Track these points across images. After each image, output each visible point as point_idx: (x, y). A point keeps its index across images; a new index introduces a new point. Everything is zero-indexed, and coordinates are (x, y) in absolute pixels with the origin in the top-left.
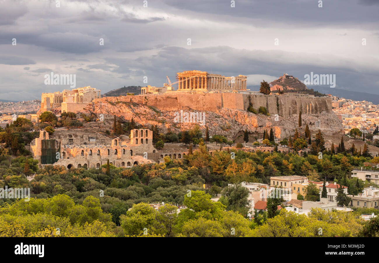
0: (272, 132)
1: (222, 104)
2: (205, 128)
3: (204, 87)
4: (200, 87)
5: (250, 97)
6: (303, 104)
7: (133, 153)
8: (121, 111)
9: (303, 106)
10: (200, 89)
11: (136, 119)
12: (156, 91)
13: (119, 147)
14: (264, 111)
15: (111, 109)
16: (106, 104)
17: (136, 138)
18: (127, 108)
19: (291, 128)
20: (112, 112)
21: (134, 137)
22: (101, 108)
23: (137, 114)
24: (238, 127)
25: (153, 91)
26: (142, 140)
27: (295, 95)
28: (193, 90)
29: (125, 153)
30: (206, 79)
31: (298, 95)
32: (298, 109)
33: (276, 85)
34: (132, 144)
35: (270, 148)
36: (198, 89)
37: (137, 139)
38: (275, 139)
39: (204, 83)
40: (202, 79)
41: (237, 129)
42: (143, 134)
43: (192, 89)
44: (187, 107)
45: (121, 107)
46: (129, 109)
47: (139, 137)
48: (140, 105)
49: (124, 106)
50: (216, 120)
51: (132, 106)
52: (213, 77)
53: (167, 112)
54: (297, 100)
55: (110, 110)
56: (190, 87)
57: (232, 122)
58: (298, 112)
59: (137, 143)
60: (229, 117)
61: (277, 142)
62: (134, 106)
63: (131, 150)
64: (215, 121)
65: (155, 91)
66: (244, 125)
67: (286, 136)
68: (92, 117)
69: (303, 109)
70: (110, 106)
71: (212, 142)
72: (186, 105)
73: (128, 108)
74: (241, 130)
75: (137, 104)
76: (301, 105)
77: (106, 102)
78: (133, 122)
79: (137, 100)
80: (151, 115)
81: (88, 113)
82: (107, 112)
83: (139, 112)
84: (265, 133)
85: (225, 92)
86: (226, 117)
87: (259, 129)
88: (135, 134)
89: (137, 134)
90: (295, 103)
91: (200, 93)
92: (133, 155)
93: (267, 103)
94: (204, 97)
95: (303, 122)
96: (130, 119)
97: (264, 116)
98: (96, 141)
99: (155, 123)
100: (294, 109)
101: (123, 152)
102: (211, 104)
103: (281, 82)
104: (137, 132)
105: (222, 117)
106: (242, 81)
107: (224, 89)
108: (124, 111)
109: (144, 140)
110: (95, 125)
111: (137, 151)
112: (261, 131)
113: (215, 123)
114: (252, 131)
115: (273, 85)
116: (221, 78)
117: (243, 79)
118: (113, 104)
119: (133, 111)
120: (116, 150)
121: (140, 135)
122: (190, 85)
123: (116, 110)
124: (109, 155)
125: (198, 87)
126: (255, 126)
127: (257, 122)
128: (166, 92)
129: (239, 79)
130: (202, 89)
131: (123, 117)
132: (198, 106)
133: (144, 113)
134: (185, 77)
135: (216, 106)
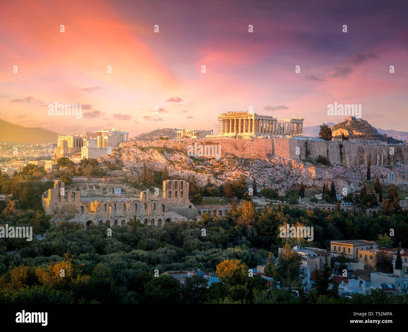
0: (333, 186)
1: (273, 152)
2: (252, 180)
3: (251, 132)
4: (247, 131)
5: (307, 143)
6: (372, 153)
7: (165, 209)
8: (152, 157)
9: (372, 155)
10: (247, 134)
11: (170, 168)
12: (194, 136)
13: (149, 201)
14: (323, 162)
15: (141, 156)
16: (134, 150)
17: (168, 190)
18: (159, 155)
19: (357, 181)
20: (142, 159)
21: (166, 189)
22: (129, 154)
23: (171, 163)
24: (292, 180)
25: (191, 135)
26: (176, 192)
27: (363, 142)
28: (239, 134)
29: (156, 208)
30: (253, 122)
31: (367, 142)
32: (365, 158)
33: (341, 129)
34: (164, 197)
35: (331, 205)
36: (244, 134)
37: (170, 192)
38: (337, 195)
39: (251, 127)
40: (249, 121)
41: (291, 182)
42: (178, 186)
43: (237, 133)
44: (232, 154)
45: (153, 154)
46: (162, 156)
47: (173, 189)
48: (175, 151)
49: (156, 153)
50: (266, 170)
51: (165, 153)
52: (262, 119)
53: (207, 160)
54: (365, 147)
55: (139, 157)
56: (235, 131)
57: (285, 174)
58: (366, 162)
59: (170, 197)
60: (281, 167)
61: (339, 198)
62: (168, 153)
63: (163, 205)
64: (264, 172)
65: (193, 134)
66: (299, 177)
67: (351, 192)
68: (118, 164)
69: (372, 158)
70: (139, 151)
71: (260, 197)
72: (230, 152)
73: (160, 154)
74: (296, 182)
75: (172, 151)
76: (370, 154)
77: (135, 147)
78: (166, 171)
79: (172, 146)
80: (187, 164)
81: (113, 161)
82: (135, 160)
83: (174, 159)
84: (325, 187)
85: (276, 138)
86: (278, 167)
87: (317, 182)
88: (168, 185)
89: (171, 185)
90: (363, 152)
91: (246, 138)
92: (165, 211)
93: (328, 151)
94: (251, 142)
95: (372, 175)
96: (162, 168)
97: (324, 166)
98: (121, 193)
99: (193, 173)
100: (361, 159)
101: (153, 208)
102: (260, 152)
103: (346, 125)
104: (171, 184)
105: (273, 167)
106: (298, 124)
107: (276, 133)
108: (156, 158)
109: (179, 193)
110: (120, 174)
111: (170, 207)
112: (320, 185)
113: (264, 174)
114: (308, 184)
115: (336, 129)
116: (272, 120)
117: (298, 122)
118: (143, 149)
119: (166, 158)
120: (145, 204)
121: (174, 188)
122: (235, 129)
123: (147, 157)
124: (137, 211)
125: (244, 131)
126: (313, 178)
127: (315, 173)
128: (206, 137)
129: (295, 122)
130: (248, 134)
131: (154, 165)
132: (244, 153)
133: (180, 161)
134: (230, 119)
135: (265, 154)
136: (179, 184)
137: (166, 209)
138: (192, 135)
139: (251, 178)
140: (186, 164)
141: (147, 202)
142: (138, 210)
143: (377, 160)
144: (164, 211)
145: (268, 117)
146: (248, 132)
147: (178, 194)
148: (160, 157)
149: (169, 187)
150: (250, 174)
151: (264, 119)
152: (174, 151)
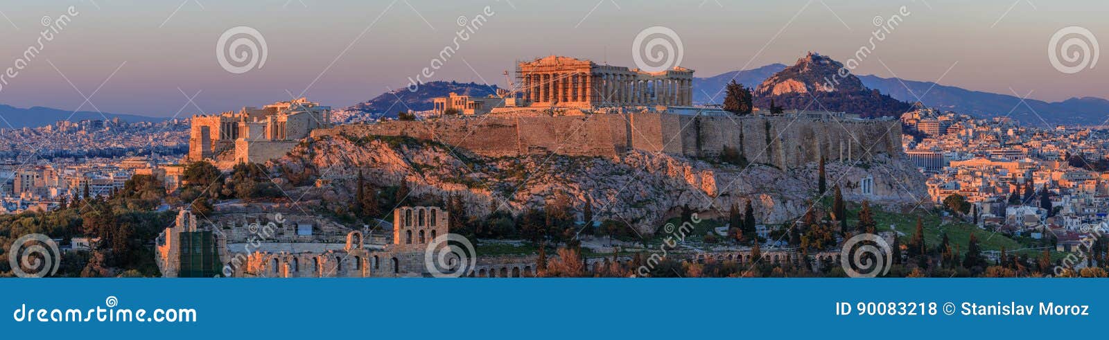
0: (749, 210)
1: (629, 141)
2: (585, 201)
3: (584, 98)
4: (575, 99)
5: (699, 122)
6: (829, 138)
7: (399, 267)
8: (377, 158)
9: (830, 142)
10: (575, 104)
11: (413, 179)
12: (470, 108)
13: (365, 251)
14: (732, 159)
15: (354, 155)
16: (341, 143)
17: (406, 228)
18: (391, 153)
19: (800, 196)
20: (355, 161)
21: (402, 227)
22: (330, 152)
23: (417, 168)
24: (668, 198)
25: (463, 107)
26: (422, 232)
27: (812, 116)
28: (558, 105)
29: (380, 265)
30: (588, 79)
31: (820, 116)
32: (817, 149)
33: (790, 80)
34: (398, 243)
35: (745, 248)
36: (570, 104)
37: (409, 232)
38: (757, 227)
39: (584, 89)
40: (580, 80)
41: (665, 203)
42: (426, 218)
43: (556, 103)
44: (542, 148)
45: (379, 150)
46: (397, 155)
47: (415, 225)
48: (425, 144)
49: (385, 148)
50: (614, 180)
51: (405, 148)
52: (607, 74)
53: (490, 162)
54: (816, 127)
55: (350, 158)
56: (551, 99)
57: (653, 186)
58: (818, 157)
59: (409, 241)
60: (646, 173)
61: (761, 231)
62: (409, 148)
63: (395, 259)
64: (609, 184)
65: (467, 106)
66: (683, 193)
67: (788, 218)
68: (307, 175)
69: (830, 148)
70: (350, 147)
71: (599, 236)
72: (539, 143)
73: (393, 151)
74: (676, 204)
75: (417, 143)
76: (827, 140)
77: (342, 137)
78: (405, 186)
79: (418, 133)
80: (450, 169)
81: (296, 166)
82: (343, 163)
83: (422, 161)
84: (734, 212)
85: (636, 111)
86: (639, 173)
87: (719, 201)
88: (404, 218)
89: (411, 218)
90: (812, 136)
91: (574, 113)
92: (400, 270)
93: (741, 136)
94: (583, 123)
95: (829, 183)
96: (398, 179)
97: (734, 167)
98: (313, 234)
99: (460, 188)
100: (808, 151)
101: (374, 264)
102: (602, 142)
103: (801, 72)
104: (411, 215)
105: (628, 172)
106: (682, 81)
107: (636, 102)
108: (385, 159)
109: (428, 233)
110: (312, 194)
111: (409, 262)
112: (724, 207)
113: (610, 188)
114: (702, 207)
115: (782, 81)
116: (628, 75)
117: (683, 77)
118: (359, 142)
119: (407, 160)
120: (357, 257)
121: (418, 223)
122: (551, 94)
123: (366, 156)
124: (340, 272)
125: (570, 98)
126: (711, 194)
127: (714, 184)
128: (492, 111)
129: (675, 77)
130: (579, 104)
131: (382, 173)
132: (569, 145)
133: (435, 165)
134: (540, 73)
135: (612, 145)
136: (428, 216)
137: (402, 267)
138: (465, 108)
139: (582, 198)
140: (448, 171)
141: (360, 253)
142: (342, 269)
143: (839, 151)
144: (397, 271)
145: (619, 68)
146: (577, 101)
147: (426, 236)
148: (393, 158)
149: (407, 222)
150: (581, 190)
151: (611, 72)
152: (421, 145)
